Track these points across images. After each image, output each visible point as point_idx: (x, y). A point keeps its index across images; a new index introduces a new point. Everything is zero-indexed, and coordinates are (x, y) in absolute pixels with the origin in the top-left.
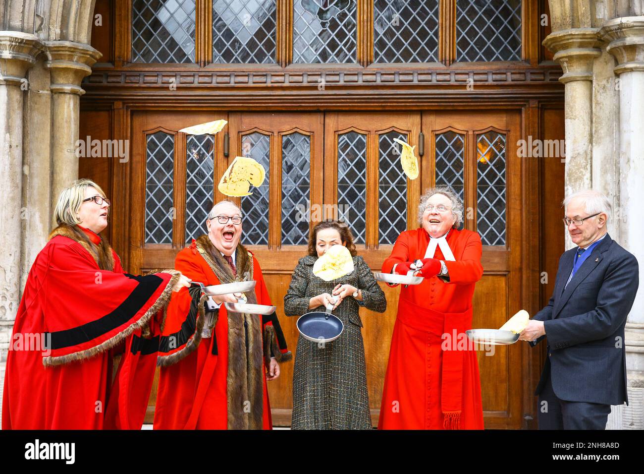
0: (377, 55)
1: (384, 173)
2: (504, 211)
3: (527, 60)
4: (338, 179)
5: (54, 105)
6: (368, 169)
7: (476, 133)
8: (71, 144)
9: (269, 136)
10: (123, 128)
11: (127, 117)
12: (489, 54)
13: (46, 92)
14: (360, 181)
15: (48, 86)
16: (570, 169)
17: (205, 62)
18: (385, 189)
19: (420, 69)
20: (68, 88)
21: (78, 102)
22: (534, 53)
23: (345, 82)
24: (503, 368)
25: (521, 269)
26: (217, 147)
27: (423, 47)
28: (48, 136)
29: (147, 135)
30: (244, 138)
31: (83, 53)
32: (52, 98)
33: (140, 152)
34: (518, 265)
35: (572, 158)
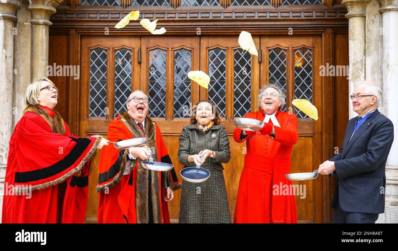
0: (232, 1)
1: (237, 73)
2: (311, 97)
3: (325, 4)
5: (33, 32)
6: (227, 71)
7: (294, 49)
8: (43, 55)
9: (166, 50)
10: (76, 46)
11: (78, 39)
13: (28, 24)
14: (222, 78)
15: (29, 20)
16: (352, 71)
17: (126, 5)
18: (237, 83)
19: (259, 10)
20: (41, 21)
21: (48, 30)
23: (213, 17)
25: (321, 133)
26: (134, 57)
28: (29, 51)
29: (90, 50)
30: (151, 52)
32: (32, 27)
33: (86, 61)
34: (320, 130)
35: (353, 64)
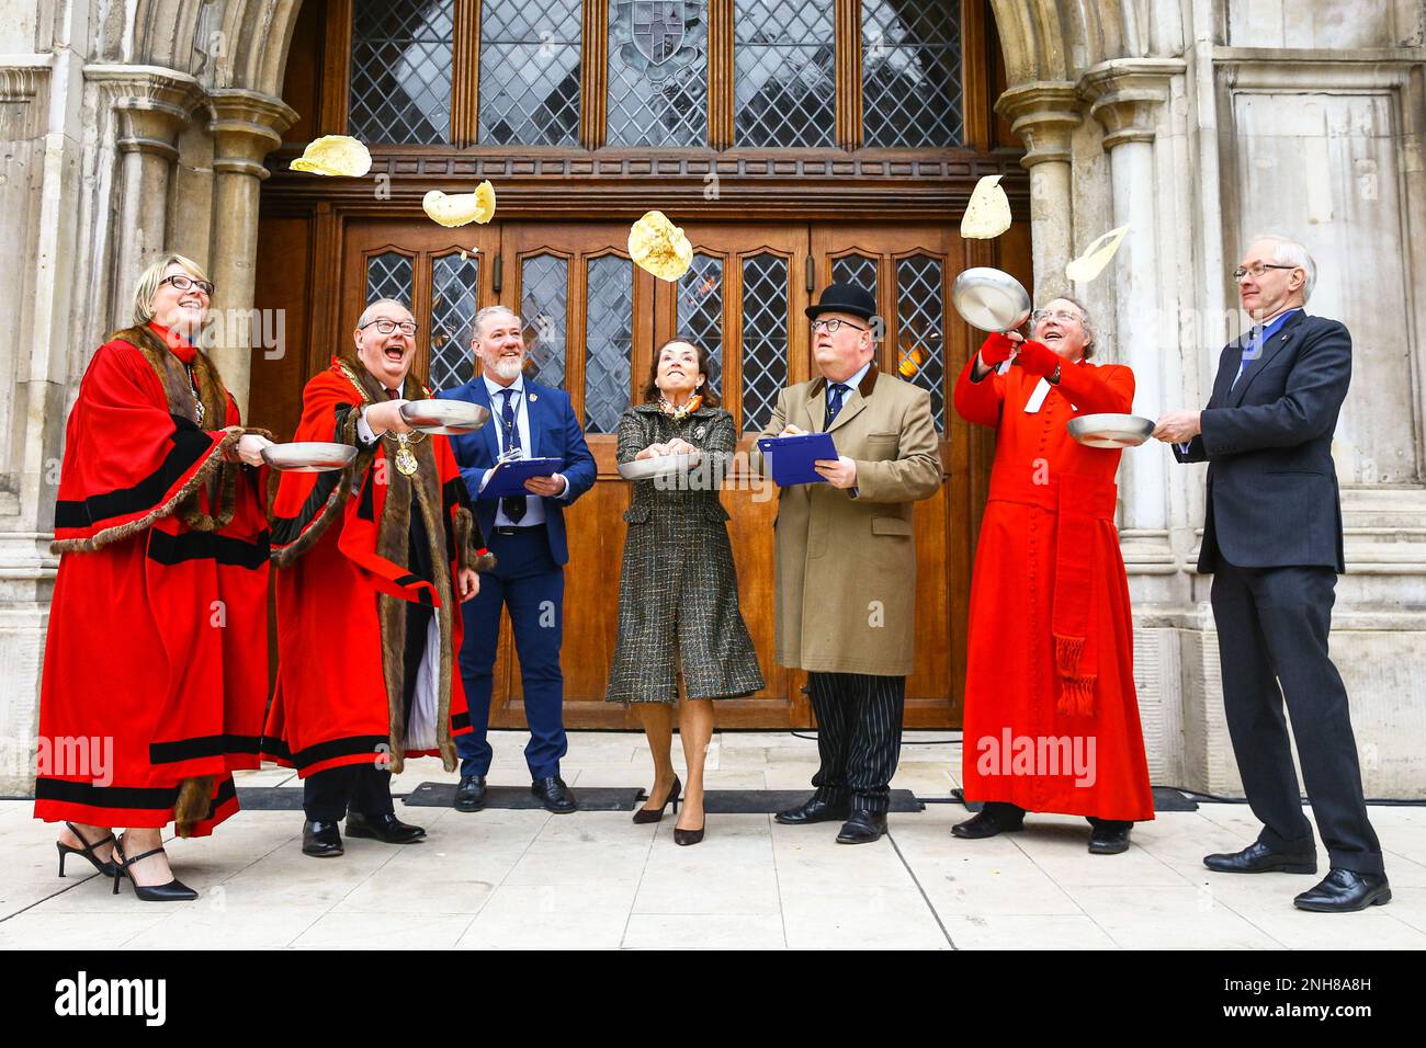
0: (739, 135)
1: (752, 318)
2: (940, 379)
3: (971, 146)
4: (677, 328)
5: (217, 191)
6: (725, 313)
7: (896, 257)
8: (243, 253)
9: (566, 259)
10: (330, 244)
11: (337, 227)
12: (913, 136)
13: (205, 170)
14: (713, 332)
15: (210, 161)
16: (1040, 298)
17: (465, 142)
18: (752, 344)
19: (807, 156)
20: (241, 164)
21: (258, 188)
22: (981, 134)
23: (689, 173)
24: (942, 628)
25: (968, 471)
26: (482, 276)
27: (811, 124)
28: (206, 239)
29: (369, 258)
30: (526, 264)
31: (268, 110)
32: (216, 182)
33: (358, 285)
34: (965, 464)
35: (1044, 279)
